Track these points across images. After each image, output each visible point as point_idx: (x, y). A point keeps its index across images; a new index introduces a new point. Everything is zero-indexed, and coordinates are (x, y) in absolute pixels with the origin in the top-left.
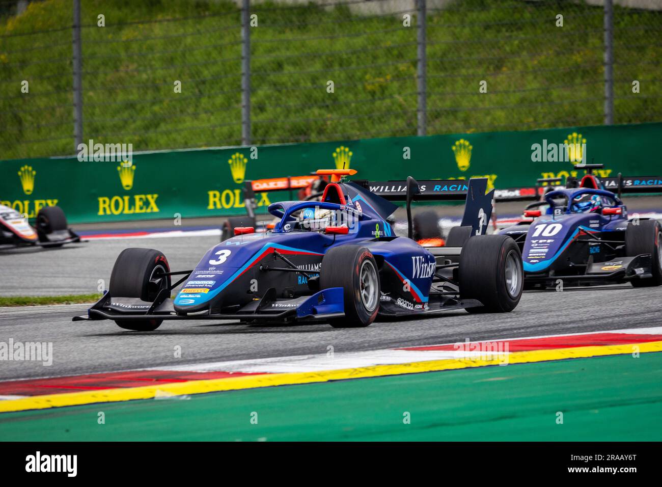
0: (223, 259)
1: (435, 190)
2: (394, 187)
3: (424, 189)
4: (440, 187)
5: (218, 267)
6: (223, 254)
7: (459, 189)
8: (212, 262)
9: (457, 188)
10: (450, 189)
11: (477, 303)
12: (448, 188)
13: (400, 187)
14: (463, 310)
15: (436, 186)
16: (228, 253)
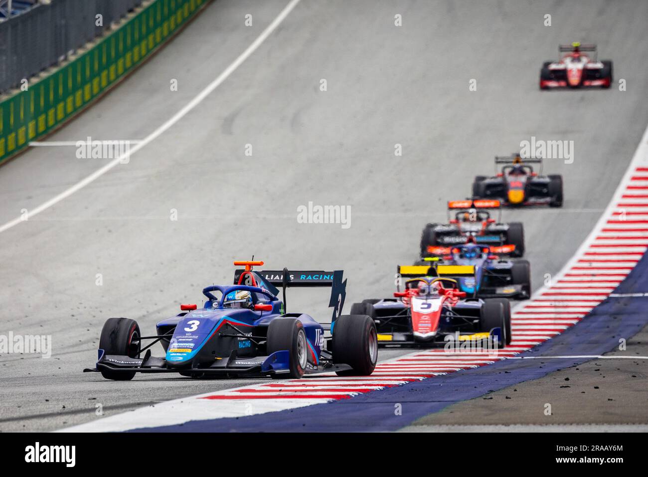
0: (195, 328)
1: (301, 279)
2: (267, 276)
3: (293, 278)
4: (305, 276)
5: (193, 333)
6: (193, 324)
7: (321, 279)
8: (187, 329)
9: (319, 277)
10: (314, 278)
11: (346, 367)
12: (312, 278)
13: (272, 276)
14: (334, 373)
15: (302, 276)
16: (197, 323)
